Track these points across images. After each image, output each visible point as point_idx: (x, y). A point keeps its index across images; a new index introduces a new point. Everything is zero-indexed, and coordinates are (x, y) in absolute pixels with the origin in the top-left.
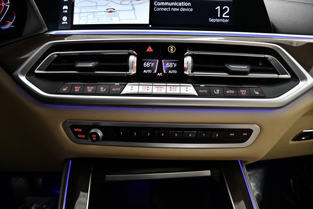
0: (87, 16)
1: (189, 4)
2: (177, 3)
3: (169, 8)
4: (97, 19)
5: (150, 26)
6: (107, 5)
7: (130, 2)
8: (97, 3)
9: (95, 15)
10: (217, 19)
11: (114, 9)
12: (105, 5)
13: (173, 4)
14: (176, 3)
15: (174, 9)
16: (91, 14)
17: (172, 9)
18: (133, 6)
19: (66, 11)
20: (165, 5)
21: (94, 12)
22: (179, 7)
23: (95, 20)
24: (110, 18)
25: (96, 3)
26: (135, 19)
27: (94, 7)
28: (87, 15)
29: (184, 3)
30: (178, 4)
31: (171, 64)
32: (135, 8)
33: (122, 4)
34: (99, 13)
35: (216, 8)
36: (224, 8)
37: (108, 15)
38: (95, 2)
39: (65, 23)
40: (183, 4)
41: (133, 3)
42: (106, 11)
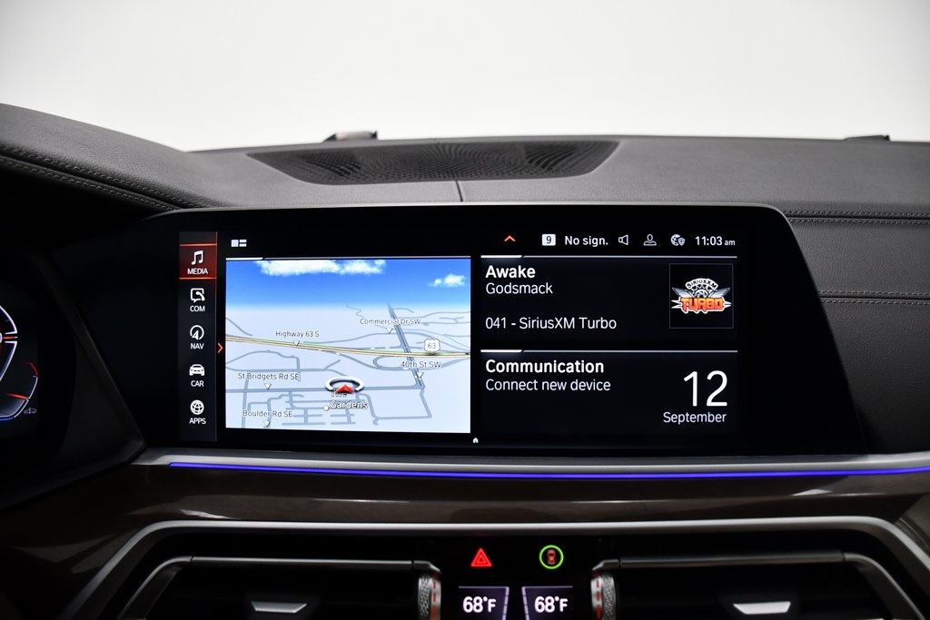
0: (268, 403)
1: (600, 366)
2: (560, 364)
3: (535, 382)
4: (302, 412)
5: (476, 440)
6: (329, 368)
7: (405, 360)
8: (298, 360)
9: (294, 399)
10: (687, 415)
11: (357, 384)
12: (326, 369)
13: (548, 366)
14: (555, 365)
15: (552, 386)
16: (280, 397)
17: (543, 383)
18: (415, 372)
19: (200, 384)
20: (522, 371)
21: (290, 390)
22: (568, 378)
23: (295, 416)
24: (343, 412)
25: (295, 360)
26: (425, 417)
27: (289, 374)
28: (269, 400)
29: (583, 365)
30: (562, 368)
31: (549, 601)
32: (425, 379)
33: (379, 367)
34: (308, 396)
35: (686, 379)
36: (710, 377)
37: (337, 403)
38: (293, 357)
39: (198, 420)
40: (580, 367)
41: (418, 364)
42: (331, 388)
